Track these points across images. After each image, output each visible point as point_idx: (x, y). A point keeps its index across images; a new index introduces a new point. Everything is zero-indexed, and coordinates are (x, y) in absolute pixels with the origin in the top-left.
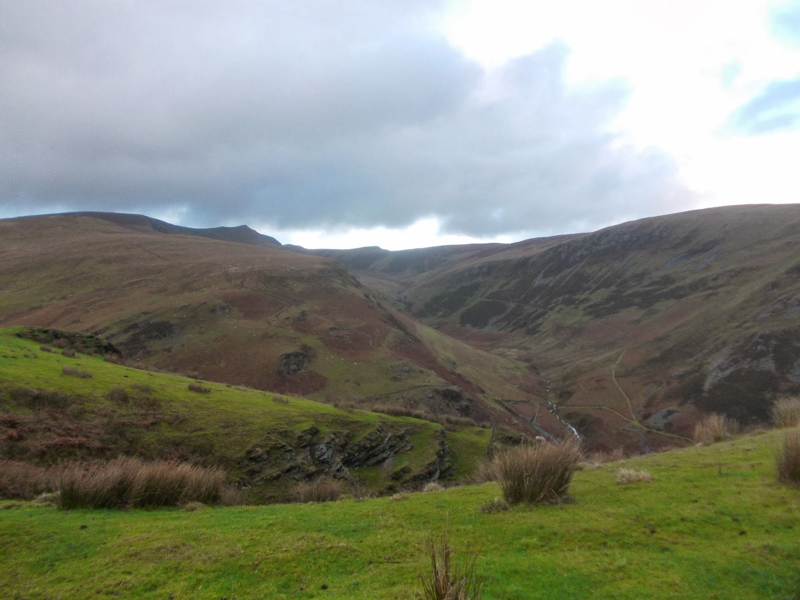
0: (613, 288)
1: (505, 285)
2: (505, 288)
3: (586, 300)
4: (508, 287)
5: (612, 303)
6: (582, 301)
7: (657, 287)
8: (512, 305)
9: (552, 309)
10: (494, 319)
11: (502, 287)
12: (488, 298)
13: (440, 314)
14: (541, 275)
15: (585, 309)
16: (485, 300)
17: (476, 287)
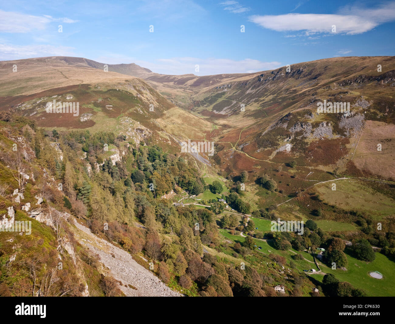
0: (275, 95)
1: (236, 93)
2: (235, 94)
3: (264, 100)
4: (237, 93)
5: (272, 101)
6: (261, 101)
7: (290, 94)
8: (235, 102)
9: (248, 104)
10: (226, 108)
11: (234, 94)
12: (226, 99)
13: (205, 105)
14: (250, 89)
15: (261, 104)
16: (225, 100)
17: (224, 93)
